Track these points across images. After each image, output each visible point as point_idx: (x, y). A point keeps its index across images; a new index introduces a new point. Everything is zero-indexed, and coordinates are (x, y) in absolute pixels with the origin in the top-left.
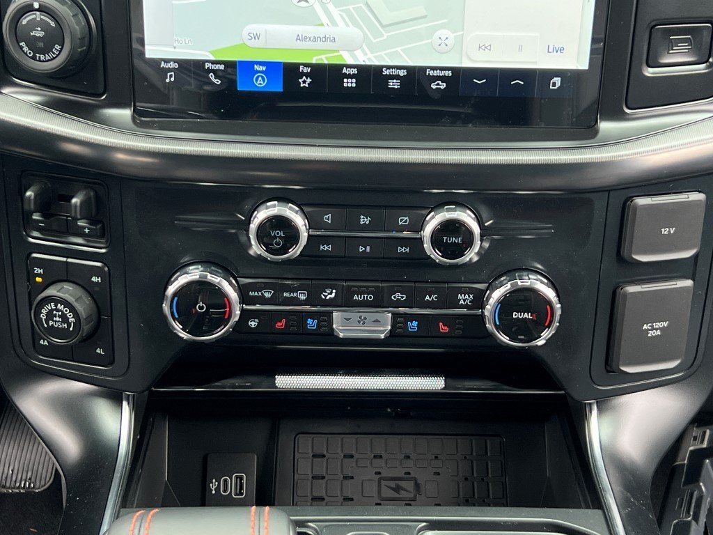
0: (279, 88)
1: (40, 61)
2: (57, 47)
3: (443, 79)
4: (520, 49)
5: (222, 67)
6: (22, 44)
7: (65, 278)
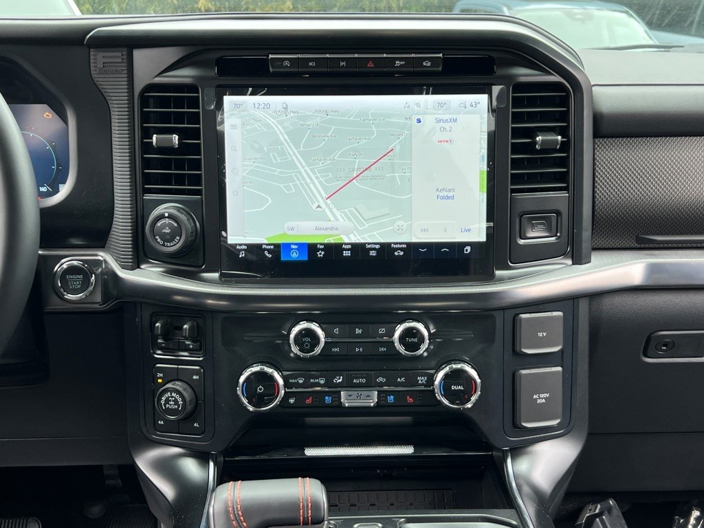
0: (305, 258)
1: (167, 246)
2: (178, 238)
3: (401, 249)
4: (445, 230)
5: (272, 247)
6: (157, 237)
7: (176, 378)
